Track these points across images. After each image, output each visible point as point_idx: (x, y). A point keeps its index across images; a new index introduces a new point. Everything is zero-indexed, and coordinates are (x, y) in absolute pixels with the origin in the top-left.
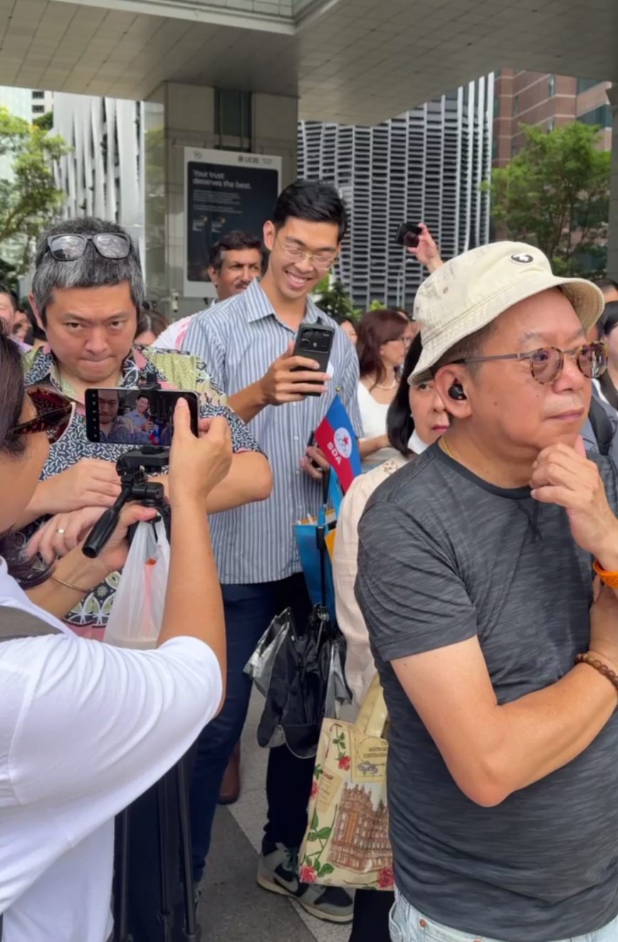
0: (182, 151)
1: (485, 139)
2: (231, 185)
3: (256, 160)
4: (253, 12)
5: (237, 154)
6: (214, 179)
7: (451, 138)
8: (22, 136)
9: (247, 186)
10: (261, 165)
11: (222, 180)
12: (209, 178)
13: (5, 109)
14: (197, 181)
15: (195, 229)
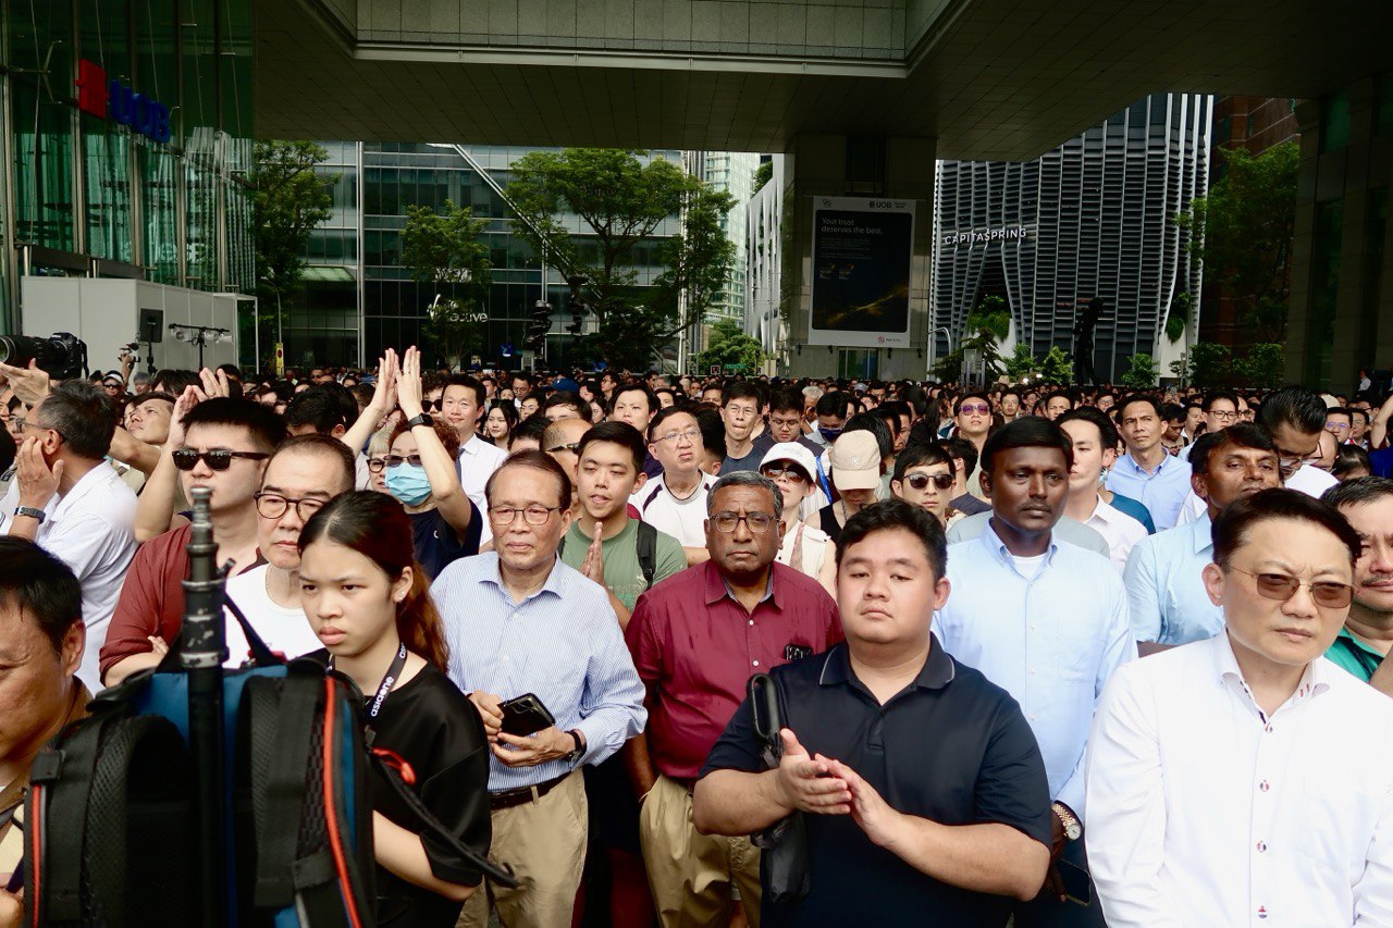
0: (811, 200)
1: (1200, 166)
2: (861, 231)
3: (889, 205)
4: (862, 59)
5: (868, 200)
6: (843, 226)
7: (1157, 168)
8: (691, 192)
9: (878, 231)
10: (894, 210)
11: (852, 227)
12: (837, 225)
13: (678, 168)
14: (825, 229)
15: (821, 276)
